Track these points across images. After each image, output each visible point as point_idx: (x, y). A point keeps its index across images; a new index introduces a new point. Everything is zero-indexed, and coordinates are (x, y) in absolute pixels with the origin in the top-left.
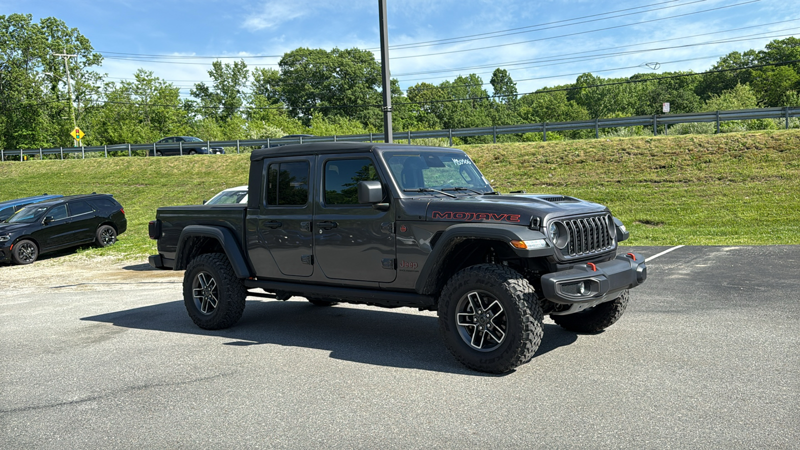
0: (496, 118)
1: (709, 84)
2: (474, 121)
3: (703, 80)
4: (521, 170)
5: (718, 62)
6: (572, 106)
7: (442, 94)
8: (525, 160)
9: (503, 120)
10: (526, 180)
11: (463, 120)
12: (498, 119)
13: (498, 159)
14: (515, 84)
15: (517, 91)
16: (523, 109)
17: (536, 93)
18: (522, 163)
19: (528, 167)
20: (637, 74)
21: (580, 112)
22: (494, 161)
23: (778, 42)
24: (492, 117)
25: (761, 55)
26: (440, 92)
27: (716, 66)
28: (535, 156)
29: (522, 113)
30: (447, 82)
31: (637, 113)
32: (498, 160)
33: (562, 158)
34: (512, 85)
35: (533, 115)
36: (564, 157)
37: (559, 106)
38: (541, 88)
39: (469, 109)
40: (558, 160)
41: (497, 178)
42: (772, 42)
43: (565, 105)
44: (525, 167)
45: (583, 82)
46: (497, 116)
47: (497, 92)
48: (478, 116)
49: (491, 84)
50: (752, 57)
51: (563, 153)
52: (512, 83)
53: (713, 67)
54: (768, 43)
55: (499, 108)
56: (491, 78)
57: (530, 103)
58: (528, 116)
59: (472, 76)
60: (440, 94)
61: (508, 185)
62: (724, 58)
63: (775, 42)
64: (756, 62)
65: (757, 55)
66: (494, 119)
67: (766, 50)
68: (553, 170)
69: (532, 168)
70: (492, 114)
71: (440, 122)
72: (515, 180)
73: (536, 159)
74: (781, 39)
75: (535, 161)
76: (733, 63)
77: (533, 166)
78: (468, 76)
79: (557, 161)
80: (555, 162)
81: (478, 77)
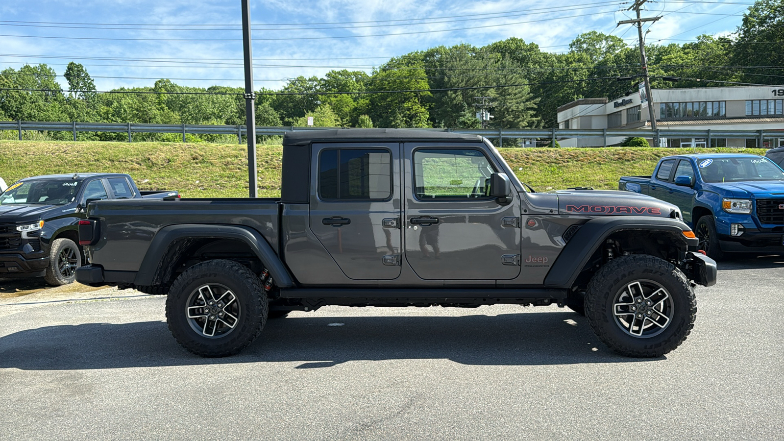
0: (73, 115)
1: (282, 102)
2: (49, 116)
3: (276, 99)
4: (227, 172)
5: (288, 84)
6: (163, 110)
7: (6, 82)
8: (228, 162)
9: (83, 118)
10: (237, 183)
11: (35, 115)
12: (76, 117)
13: (197, 159)
14: (93, 80)
15: (96, 88)
16: (103, 109)
17: (111, 92)
18: (225, 165)
19: (234, 169)
20: (214, 86)
21: (172, 117)
22: (192, 161)
23: (335, 73)
24: (69, 114)
25: (322, 82)
26: (3, 80)
27: (287, 87)
28: (238, 159)
29: (101, 113)
30: (12, 70)
31: (227, 123)
32: (197, 161)
33: (267, 162)
34: (90, 81)
35: (113, 115)
36: (269, 161)
37: (151, 109)
38: (117, 88)
39: (41, 103)
40: (264, 163)
41: (203, 180)
42: (331, 72)
43: (156, 108)
44: (231, 169)
45: (162, 87)
46: (75, 113)
47: (73, 88)
48: (53, 111)
49: (65, 78)
50: (315, 83)
51: (267, 157)
52: (89, 79)
53: (284, 88)
54: (328, 72)
55: (77, 104)
56: (66, 72)
57: (109, 104)
58: (108, 116)
59: (43, 67)
60: (3, 82)
61: (218, 187)
62: (293, 81)
63: (333, 72)
64: (318, 88)
65: (319, 81)
66: (71, 116)
67: (326, 78)
68: (261, 173)
69: (238, 171)
70: (69, 110)
71: (5, 114)
72: (223, 182)
73: (240, 161)
74: (337, 70)
75: (239, 163)
76: (300, 87)
77: (239, 169)
78: (38, 65)
79: (262, 164)
80: (261, 166)
81: (50, 69)
